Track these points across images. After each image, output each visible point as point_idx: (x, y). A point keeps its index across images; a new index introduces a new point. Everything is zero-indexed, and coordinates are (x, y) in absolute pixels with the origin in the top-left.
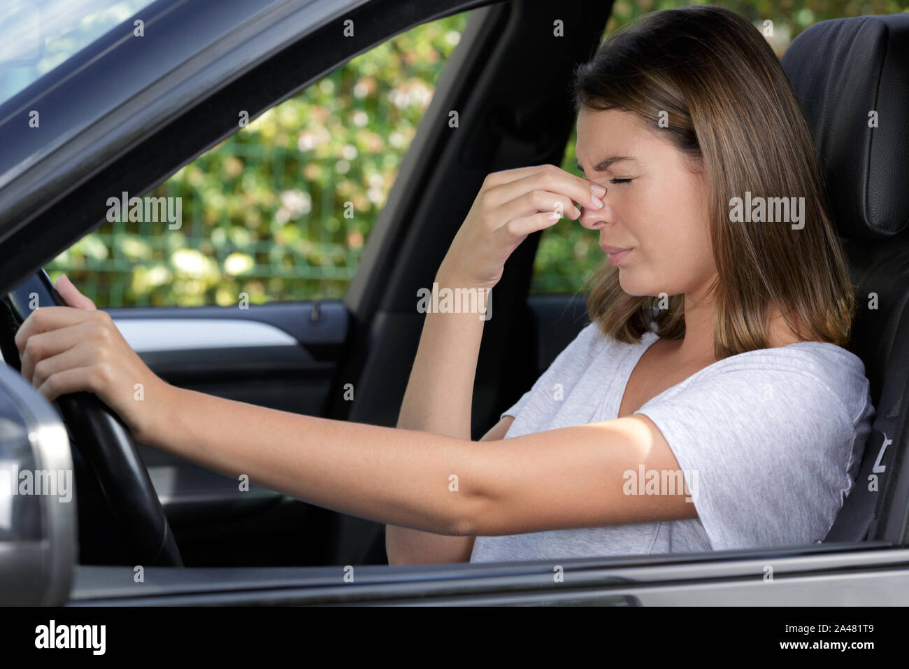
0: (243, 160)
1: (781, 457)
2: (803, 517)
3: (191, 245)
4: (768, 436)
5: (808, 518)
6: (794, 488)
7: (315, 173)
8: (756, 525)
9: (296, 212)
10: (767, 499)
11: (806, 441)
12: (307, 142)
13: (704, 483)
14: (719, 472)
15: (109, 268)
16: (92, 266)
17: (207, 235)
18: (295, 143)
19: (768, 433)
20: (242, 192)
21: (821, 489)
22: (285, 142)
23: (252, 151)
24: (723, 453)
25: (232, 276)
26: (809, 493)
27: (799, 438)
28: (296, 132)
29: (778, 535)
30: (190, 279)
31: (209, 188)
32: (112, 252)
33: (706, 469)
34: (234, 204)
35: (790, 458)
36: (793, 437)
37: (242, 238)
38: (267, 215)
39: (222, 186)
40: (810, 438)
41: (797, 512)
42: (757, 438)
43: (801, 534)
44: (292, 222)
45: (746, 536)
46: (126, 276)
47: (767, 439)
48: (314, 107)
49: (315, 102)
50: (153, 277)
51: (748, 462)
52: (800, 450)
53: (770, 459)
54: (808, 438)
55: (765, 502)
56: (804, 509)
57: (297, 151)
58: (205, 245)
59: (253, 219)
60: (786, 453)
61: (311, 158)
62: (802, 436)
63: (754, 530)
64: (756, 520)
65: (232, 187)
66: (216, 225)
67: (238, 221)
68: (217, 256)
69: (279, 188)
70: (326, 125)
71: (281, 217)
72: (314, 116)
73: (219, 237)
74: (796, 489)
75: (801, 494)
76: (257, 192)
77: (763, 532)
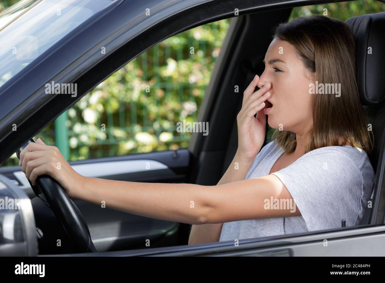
0: (164, 89)
1: (331, 183)
2: (344, 209)
3: (144, 130)
4: (323, 175)
5: (347, 209)
6: (339, 197)
7: (197, 93)
8: (325, 214)
9: (190, 111)
10: (328, 202)
11: (340, 176)
12: (192, 79)
13: (299, 197)
14: (305, 191)
15: (108, 143)
16: (100, 143)
17: (151, 125)
18: (188, 80)
19: (323, 174)
20: (166, 104)
21: (351, 197)
22: (182, 80)
23: (169, 86)
24: (305, 184)
25: (163, 143)
26: (345, 199)
27: (337, 175)
28: (186, 75)
29: (335, 217)
30: (144, 145)
31: (150, 103)
32: (108, 136)
33: (299, 191)
34: (162, 110)
35: (335, 183)
36: (334, 175)
37: (167, 125)
38: (177, 114)
39: (156, 102)
40: (341, 175)
41: (341, 207)
42: (318, 176)
43: (345, 217)
44: (189, 116)
45: (322, 219)
46: (116, 146)
47: (323, 177)
48: (195, 63)
49: (195, 61)
50: (128, 146)
51: (316, 186)
52: (338, 180)
53: (326, 184)
54: (340, 175)
55: (327, 203)
56: (345, 206)
57: (189, 84)
58: (151, 130)
59: (171, 116)
60: (332, 181)
61: (195, 86)
62: (338, 174)
63: (325, 216)
64: (325, 212)
65: (160, 102)
66: (155, 120)
67: (165, 118)
68: (156, 134)
69: (182, 101)
70: (201, 71)
71: (184, 114)
72: (195, 67)
73: (156, 126)
74: (340, 197)
75: (342, 199)
76: (172, 104)
77: (328, 216)
